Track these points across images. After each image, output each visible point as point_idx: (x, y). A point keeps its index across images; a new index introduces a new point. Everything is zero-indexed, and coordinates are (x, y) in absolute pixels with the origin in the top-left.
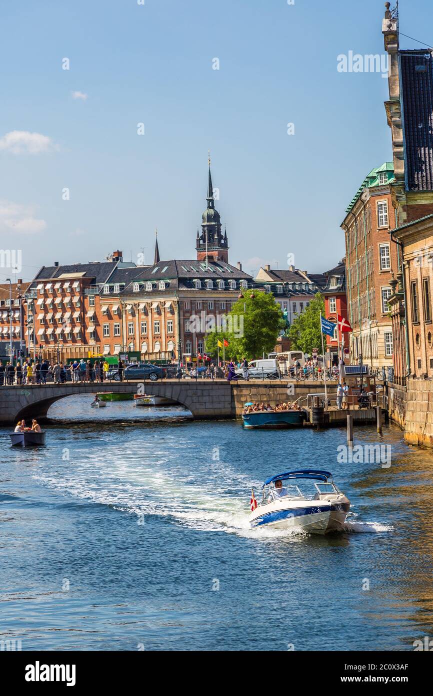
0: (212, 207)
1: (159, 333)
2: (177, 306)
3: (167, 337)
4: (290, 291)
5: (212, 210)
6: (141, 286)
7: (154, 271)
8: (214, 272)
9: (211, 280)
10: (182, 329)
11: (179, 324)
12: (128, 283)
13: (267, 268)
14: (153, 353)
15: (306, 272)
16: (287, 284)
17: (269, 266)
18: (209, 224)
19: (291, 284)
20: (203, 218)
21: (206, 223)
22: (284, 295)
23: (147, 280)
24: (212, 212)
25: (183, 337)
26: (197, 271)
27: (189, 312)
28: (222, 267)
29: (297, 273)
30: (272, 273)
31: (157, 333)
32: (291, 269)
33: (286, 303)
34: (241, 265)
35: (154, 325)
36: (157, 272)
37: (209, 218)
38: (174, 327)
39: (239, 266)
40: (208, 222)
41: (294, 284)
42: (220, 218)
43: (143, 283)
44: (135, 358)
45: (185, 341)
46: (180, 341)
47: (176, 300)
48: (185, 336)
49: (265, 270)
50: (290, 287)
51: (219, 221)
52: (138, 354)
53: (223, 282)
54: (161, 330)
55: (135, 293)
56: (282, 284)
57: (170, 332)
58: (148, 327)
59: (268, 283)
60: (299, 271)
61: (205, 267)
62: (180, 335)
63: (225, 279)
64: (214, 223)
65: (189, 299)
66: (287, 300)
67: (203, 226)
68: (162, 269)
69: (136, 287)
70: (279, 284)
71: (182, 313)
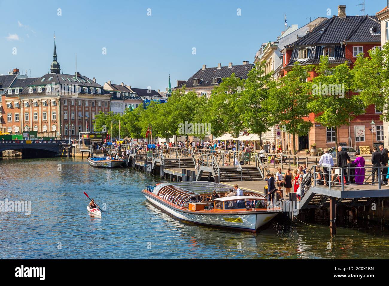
0: (56, 61)
1: (46, 120)
2: (59, 102)
3: (52, 122)
4: (123, 96)
5: (56, 62)
6: (34, 90)
7: (43, 80)
8: (81, 82)
9: (80, 87)
10: (62, 117)
11: (61, 114)
12: (24, 87)
13: (109, 83)
14: (42, 133)
15: (130, 86)
16: (122, 92)
17: (110, 81)
18: (54, 69)
19: (124, 93)
20: (51, 66)
21: (53, 69)
22: (120, 99)
23: (38, 86)
24: (56, 63)
25: (62, 122)
26: (71, 81)
27: (66, 106)
28: (85, 80)
29: (125, 87)
30: (112, 86)
31: (45, 119)
32: (122, 84)
33: (122, 104)
34: (95, 79)
35: (42, 114)
36: (44, 81)
37: (54, 66)
38: (57, 116)
39: (94, 80)
40: (54, 68)
41: (125, 93)
42: (60, 66)
43: (35, 87)
44: (33, 136)
45: (64, 125)
46: (61, 125)
47: (58, 98)
48: (64, 122)
49: (108, 84)
50: (123, 94)
51: (59, 68)
52: (35, 133)
53: (87, 88)
54: (48, 118)
55: (30, 94)
56: (119, 92)
57: (54, 119)
58: (39, 116)
59: (112, 91)
60: (126, 86)
61: (75, 79)
62: (61, 121)
63: (89, 87)
64: (57, 69)
65: (66, 98)
66: (122, 102)
67: (51, 70)
68: (48, 79)
69: (30, 90)
70: (118, 92)
71: (62, 107)
